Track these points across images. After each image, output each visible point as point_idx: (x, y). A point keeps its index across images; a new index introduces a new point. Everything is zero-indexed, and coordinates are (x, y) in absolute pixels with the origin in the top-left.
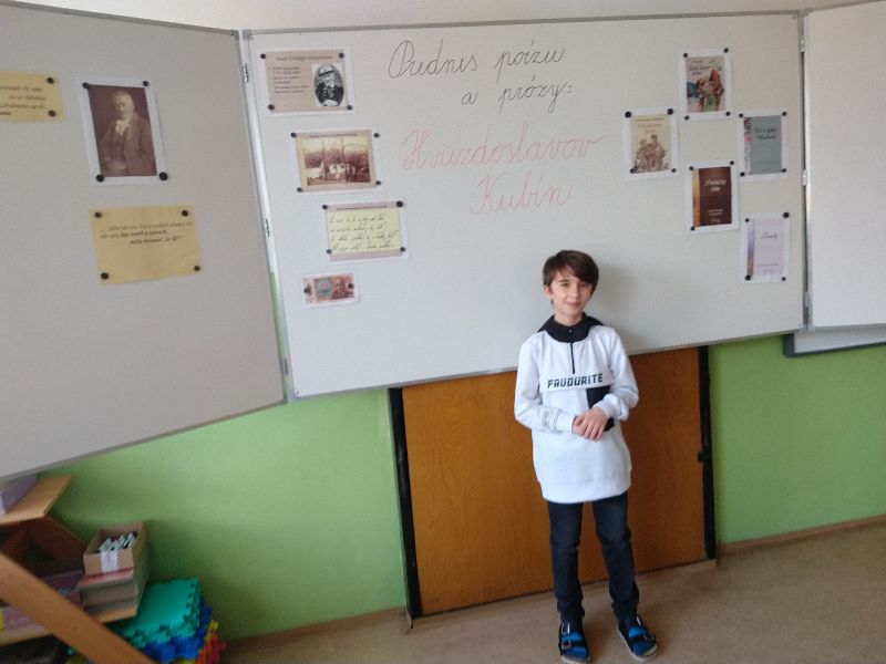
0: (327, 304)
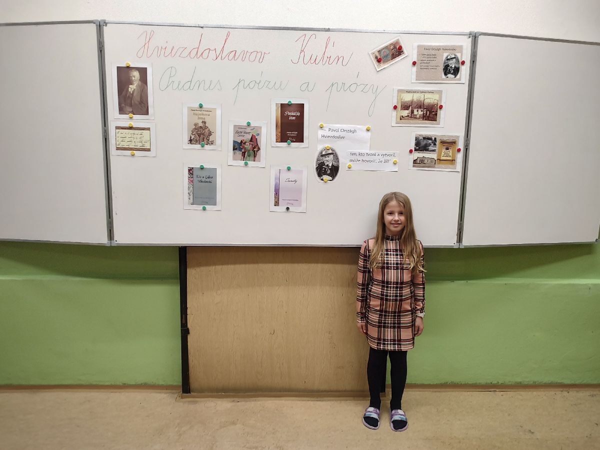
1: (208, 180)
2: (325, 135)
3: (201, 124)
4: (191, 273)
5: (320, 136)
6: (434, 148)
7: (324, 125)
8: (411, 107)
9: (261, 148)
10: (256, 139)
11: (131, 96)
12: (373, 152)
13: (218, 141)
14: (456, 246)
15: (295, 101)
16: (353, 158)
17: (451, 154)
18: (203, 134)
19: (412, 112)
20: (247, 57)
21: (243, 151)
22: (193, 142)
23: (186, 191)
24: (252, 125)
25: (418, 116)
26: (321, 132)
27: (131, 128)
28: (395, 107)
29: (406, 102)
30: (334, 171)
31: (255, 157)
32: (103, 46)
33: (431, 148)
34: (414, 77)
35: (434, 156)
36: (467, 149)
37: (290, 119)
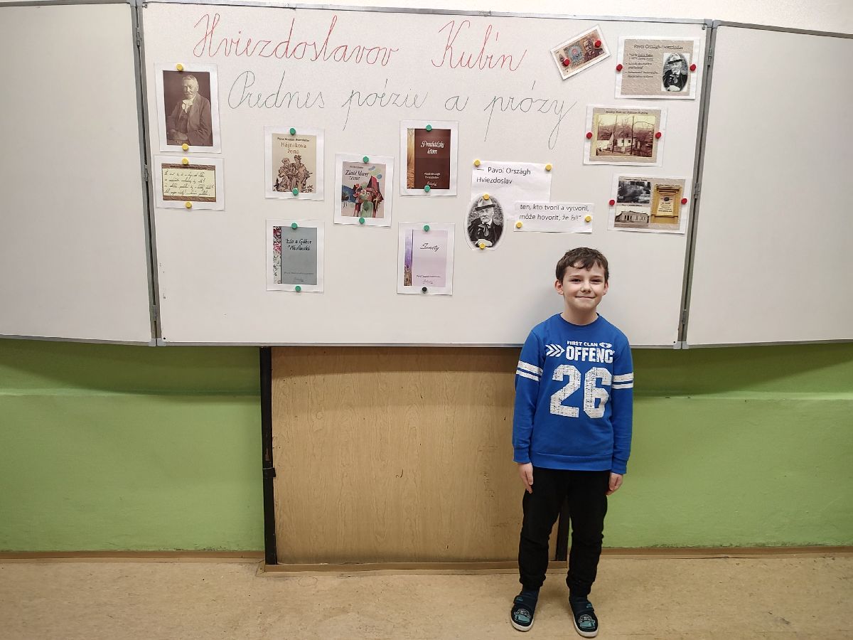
1: (304, 246)
2: (483, 178)
3: (292, 161)
4: (278, 386)
5: (474, 180)
6: (646, 199)
7: (482, 162)
8: (612, 136)
9: (385, 198)
10: (378, 184)
11: (185, 117)
12: (554, 204)
13: (319, 187)
14: (677, 346)
15: (436, 125)
16: (524, 212)
17: (672, 207)
18: (296, 176)
19: (615, 143)
20: (365, 55)
21: (357, 201)
22: (280, 188)
23: (271, 263)
24: (372, 161)
25: (623, 150)
26: (476, 174)
27: (186, 166)
28: (589, 136)
29: (605, 128)
30: (495, 233)
31: (375, 210)
32: (142, 39)
33: (642, 198)
34: (619, 88)
35: (646, 210)
36: (696, 199)
37: (428, 152)
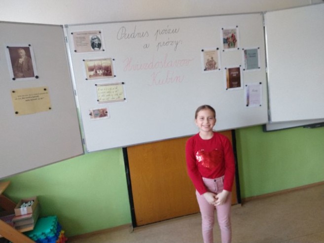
0: (98, 119)
